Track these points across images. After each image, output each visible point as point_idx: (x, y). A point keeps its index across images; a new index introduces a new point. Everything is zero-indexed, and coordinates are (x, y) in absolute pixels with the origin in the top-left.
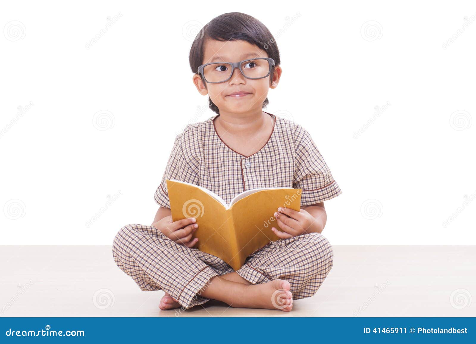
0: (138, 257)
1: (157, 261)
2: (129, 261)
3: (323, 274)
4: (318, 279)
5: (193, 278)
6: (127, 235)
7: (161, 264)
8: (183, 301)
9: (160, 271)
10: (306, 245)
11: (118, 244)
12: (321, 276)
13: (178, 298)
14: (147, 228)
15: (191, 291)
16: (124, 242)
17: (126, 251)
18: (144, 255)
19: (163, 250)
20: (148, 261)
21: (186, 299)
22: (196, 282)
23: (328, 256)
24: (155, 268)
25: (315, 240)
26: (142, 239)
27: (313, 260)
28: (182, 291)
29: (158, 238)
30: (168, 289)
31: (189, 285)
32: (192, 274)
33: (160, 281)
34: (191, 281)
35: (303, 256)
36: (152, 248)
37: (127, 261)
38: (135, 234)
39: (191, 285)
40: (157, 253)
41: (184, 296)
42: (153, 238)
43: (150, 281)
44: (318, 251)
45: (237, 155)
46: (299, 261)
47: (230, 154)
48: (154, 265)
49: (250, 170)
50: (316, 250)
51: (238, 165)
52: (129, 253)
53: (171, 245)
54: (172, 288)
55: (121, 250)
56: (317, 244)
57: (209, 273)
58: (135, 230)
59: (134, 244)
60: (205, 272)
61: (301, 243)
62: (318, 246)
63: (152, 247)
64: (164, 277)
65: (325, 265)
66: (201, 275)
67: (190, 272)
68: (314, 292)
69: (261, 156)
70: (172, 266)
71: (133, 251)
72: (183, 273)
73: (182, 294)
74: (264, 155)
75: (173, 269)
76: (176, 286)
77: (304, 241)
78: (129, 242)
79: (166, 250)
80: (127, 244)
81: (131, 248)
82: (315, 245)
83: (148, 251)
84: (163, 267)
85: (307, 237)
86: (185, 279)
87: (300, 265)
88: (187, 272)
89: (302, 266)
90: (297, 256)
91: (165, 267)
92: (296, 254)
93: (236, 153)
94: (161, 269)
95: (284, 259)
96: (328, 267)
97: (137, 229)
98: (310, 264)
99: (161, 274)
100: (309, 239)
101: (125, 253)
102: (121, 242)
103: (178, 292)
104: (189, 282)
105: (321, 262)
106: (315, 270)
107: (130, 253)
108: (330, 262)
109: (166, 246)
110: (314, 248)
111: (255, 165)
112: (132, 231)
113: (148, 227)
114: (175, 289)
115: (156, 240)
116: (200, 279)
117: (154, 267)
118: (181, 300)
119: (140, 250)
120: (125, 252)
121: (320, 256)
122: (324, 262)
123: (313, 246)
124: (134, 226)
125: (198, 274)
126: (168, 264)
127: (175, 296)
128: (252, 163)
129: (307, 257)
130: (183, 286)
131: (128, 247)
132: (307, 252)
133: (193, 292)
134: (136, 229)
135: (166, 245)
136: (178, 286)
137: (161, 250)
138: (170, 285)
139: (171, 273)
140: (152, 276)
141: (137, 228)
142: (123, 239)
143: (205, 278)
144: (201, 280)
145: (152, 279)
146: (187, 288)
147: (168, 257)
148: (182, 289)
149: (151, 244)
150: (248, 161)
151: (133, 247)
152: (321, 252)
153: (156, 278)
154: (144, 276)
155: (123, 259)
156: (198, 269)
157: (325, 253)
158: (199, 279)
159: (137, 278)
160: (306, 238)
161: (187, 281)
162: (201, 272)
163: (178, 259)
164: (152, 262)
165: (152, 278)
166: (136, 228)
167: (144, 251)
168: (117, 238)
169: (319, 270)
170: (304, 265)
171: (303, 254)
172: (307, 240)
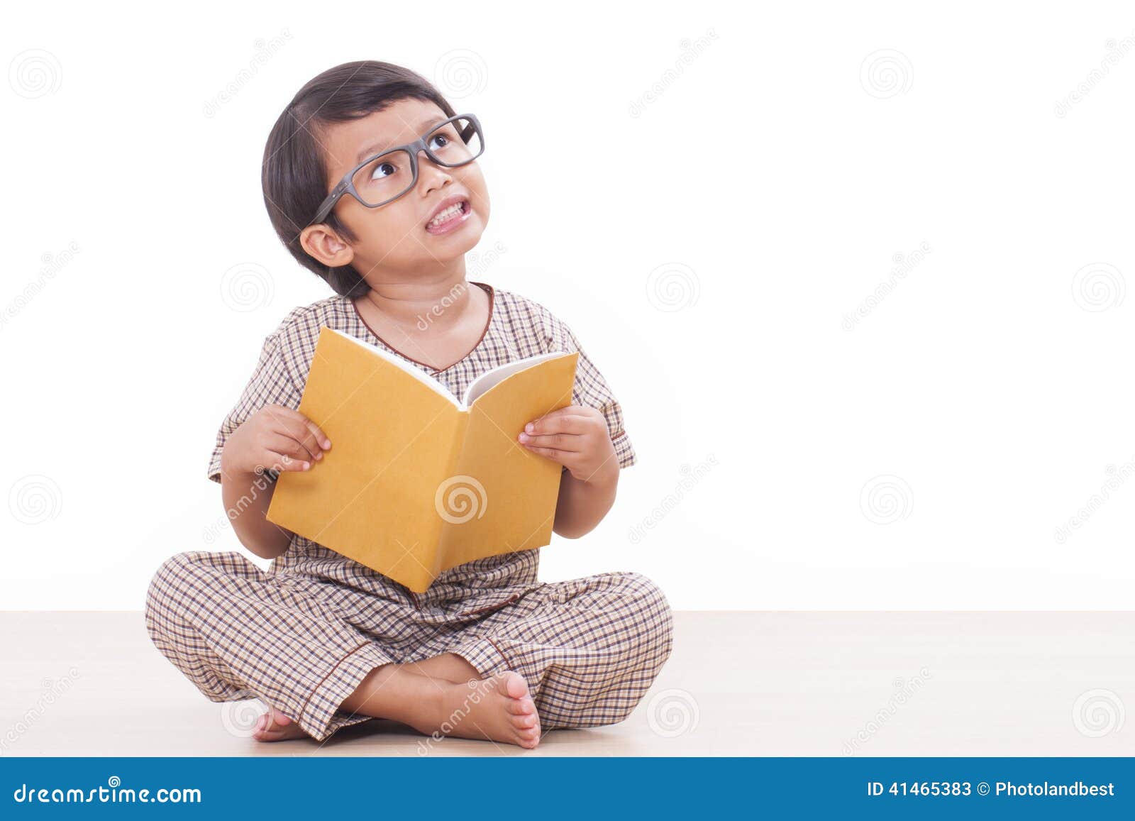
0: (203, 625)
1: (248, 633)
2: (184, 636)
3: (649, 669)
4: (637, 680)
5: (333, 670)
6: (177, 576)
7: (257, 640)
8: (310, 724)
9: (256, 656)
10: (615, 600)
11: (158, 598)
12: (643, 673)
13: (297, 717)
14: (222, 557)
15: (327, 700)
16: (171, 592)
17: (175, 613)
18: (217, 620)
19: (260, 608)
20: (228, 633)
21: (317, 719)
22: (340, 679)
23: (662, 627)
24: (243, 650)
25: (636, 590)
26: (213, 585)
27: (631, 634)
28: (308, 700)
29: (249, 580)
30: (275, 696)
31: (324, 687)
32: (330, 661)
33: (255, 679)
34: (326, 678)
35: (607, 624)
36: (235, 605)
37: (178, 636)
38: (196, 572)
39: (328, 686)
40: (247, 616)
41: (311, 712)
42: (238, 581)
43: (233, 680)
44: (642, 615)
46: (597, 635)
48: (242, 642)
50: (637, 612)
52: (183, 617)
53: (281, 595)
54: (284, 694)
55: (164, 612)
56: (640, 599)
57: (370, 659)
58: (196, 564)
59: (193, 595)
60: (361, 657)
61: (604, 596)
62: (642, 604)
63: (235, 601)
64: (264, 669)
65: (656, 648)
66: (350, 661)
67: (325, 655)
68: (626, 711)
69: (471, 368)
70: (284, 642)
71: (192, 612)
72: (310, 659)
73: (307, 709)
75: (286, 651)
76: (292, 691)
77: (611, 592)
78: (181, 592)
79: (267, 607)
80: (178, 597)
81: (187, 605)
82: (636, 601)
83: (227, 612)
84: (263, 648)
85: (617, 583)
86: (314, 673)
87: (600, 645)
88: (317, 656)
89: (603, 648)
90: (593, 624)
91: (266, 647)
92: (592, 619)
94: (258, 651)
95: (563, 628)
96: (662, 654)
97: (199, 562)
98: (622, 644)
99: (258, 662)
100: (622, 587)
101: (174, 617)
102: (165, 594)
103: (298, 703)
104: (324, 679)
105: (648, 642)
106: (633, 657)
107: (186, 616)
108: (667, 644)
109: (268, 598)
110: (634, 608)
112: (189, 566)
113: (224, 555)
114: (290, 697)
115: (245, 586)
116: (349, 670)
117: (242, 647)
118: (305, 721)
119: (207, 609)
120: (173, 614)
121: (647, 627)
122: (654, 641)
123: (631, 603)
124: (191, 555)
125: (343, 660)
126: (273, 640)
127: (292, 713)
129: (617, 628)
130: (308, 688)
131: (180, 603)
132: (618, 616)
133: (332, 703)
134: (196, 561)
135: (269, 596)
136: (296, 690)
137: (256, 609)
138: (279, 687)
139: (281, 660)
140: (236, 668)
141: (200, 560)
142: (168, 585)
143: (360, 669)
144: (350, 674)
145: (236, 674)
146: (318, 694)
147: (272, 624)
148: (307, 695)
149: (232, 594)
151: (191, 603)
152: (648, 619)
153: (246, 674)
154: (218, 669)
155: (171, 631)
156: (344, 649)
157: (657, 620)
158: (345, 671)
159: (204, 673)
160: (614, 585)
161: (319, 676)
162: (351, 656)
163: (296, 628)
164: (236, 635)
165: (236, 672)
166: (197, 558)
167: (216, 612)
168: (155, 585)
169: (641, 658)
170: (608, 646)
171: (607, 620)
172: (618, 590)
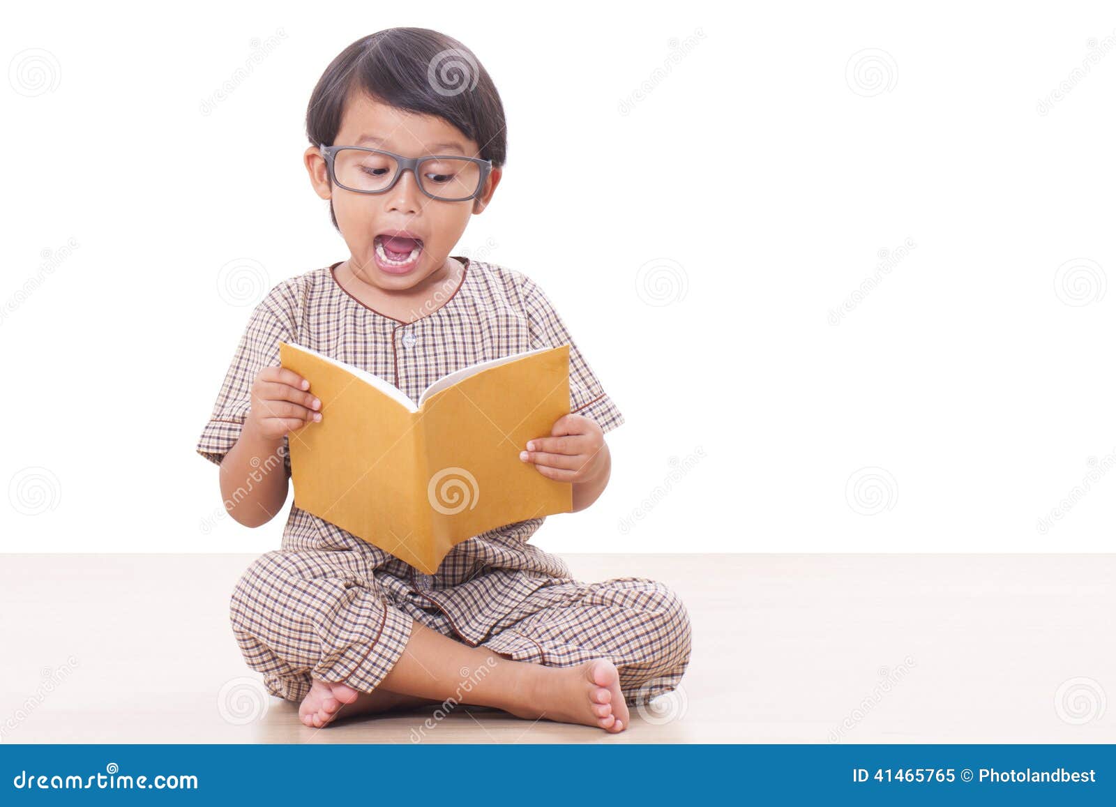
45: (384, 320)
47: (369, 320)
49: (414, 352)
51: (386, 343)
69: (439, 323)
74: (446, 321)
93: (382, 317)
111: (424, 340)
128: (418, 336)
150: (409, 333)
